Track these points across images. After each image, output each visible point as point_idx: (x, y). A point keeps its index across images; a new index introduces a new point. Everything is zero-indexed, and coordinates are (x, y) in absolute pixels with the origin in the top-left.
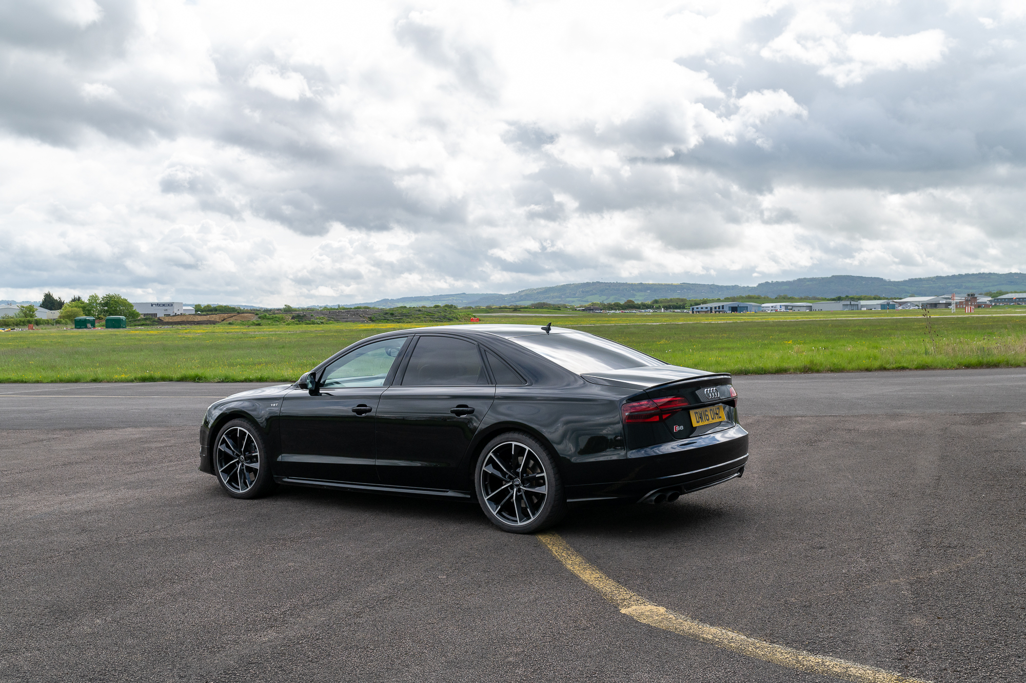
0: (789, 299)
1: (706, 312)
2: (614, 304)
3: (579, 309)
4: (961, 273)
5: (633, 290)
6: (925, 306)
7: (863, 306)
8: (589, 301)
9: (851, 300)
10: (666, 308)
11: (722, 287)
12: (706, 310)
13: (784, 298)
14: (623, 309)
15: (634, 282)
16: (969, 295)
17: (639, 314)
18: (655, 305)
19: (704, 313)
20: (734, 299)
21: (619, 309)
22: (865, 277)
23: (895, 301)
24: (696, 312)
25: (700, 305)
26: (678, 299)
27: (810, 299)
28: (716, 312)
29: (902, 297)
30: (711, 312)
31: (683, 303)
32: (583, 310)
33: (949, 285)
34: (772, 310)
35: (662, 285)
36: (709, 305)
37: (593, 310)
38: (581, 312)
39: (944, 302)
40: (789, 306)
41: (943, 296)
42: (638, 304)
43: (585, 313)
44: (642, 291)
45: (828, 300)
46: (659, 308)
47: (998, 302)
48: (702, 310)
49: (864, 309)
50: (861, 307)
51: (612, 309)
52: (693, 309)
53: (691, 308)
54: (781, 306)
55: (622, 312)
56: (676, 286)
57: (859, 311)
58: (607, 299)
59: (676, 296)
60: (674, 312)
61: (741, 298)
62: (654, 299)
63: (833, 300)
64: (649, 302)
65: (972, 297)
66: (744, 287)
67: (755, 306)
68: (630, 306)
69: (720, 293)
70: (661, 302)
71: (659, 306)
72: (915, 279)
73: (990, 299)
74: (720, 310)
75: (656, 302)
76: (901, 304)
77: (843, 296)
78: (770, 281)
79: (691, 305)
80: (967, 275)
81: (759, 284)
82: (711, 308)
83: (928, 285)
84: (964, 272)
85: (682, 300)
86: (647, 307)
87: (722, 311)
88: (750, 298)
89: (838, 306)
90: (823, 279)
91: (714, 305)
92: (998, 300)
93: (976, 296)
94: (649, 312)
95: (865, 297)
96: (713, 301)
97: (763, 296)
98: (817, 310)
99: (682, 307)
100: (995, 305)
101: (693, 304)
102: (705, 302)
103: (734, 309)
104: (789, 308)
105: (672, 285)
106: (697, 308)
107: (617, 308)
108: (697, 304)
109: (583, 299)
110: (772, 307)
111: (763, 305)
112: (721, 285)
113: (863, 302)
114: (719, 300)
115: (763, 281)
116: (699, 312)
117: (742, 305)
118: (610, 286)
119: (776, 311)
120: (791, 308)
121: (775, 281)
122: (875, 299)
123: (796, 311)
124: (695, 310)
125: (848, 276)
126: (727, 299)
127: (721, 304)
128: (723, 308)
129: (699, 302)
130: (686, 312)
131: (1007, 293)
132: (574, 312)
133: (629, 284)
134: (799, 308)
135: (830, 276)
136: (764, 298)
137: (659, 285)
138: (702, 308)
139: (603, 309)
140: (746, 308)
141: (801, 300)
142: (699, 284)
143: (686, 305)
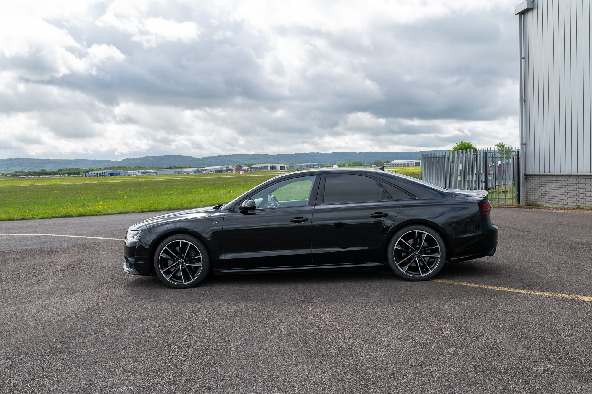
0: (143, 168)
1: (94, 176)
2: (33, 172)
3: (8, 175)
4: (231, 154)
5: (43, 163)
6: (217, 171)
7: (185, 172)
8: (12, 170)
9: (178, 169)
10: (69, 174)
11: (100, 161)
12: (94, 175)
13: (140, 168)
14: (39, 175)
15: (43, 158)
16: (238, 165)
17: (51, 178)
18: (61, 173)
19: (93, 177)
20: (110, 168)
21: (36, 175)
22: (182, 156)
23: (201, 168)
24: (88, 176)
25: (90, 172)
26: (74, 168)
27: (154, 168)
28: (100, 176)
29: (203, 167)
30: (97, 176)
31: (78, 171)
32: (12, 176)
33: (225, 160)
34: (134, 175)
35: (62, 160)
36: (96, 172)
37: (18, 176)
38: (10, 177)
39: (226, 169)
40: (143, 172)
41: (225, 166)
42: (49, 172)
43: (12, 178)
44: (49, 164)
45: (164, 169)
46: (63, 174)
47: (251, 169)
48: (92, 175)
49: (185, 173)
50: (184, 172)
51: (32, 175)
52: (86, 174)
53: (85, 174)
54: (139, 172)
55: (39, 177)
56: (71, 161)
57: (183, 174)
58: (25, 169)
59: (72, 166)
60: (73, 176)
61: (114, 168)
62: (59, 168)
63: (167, 168)
64: (55, 170)
65: (239, 167)
66: (114, 161)
67: (124, 172)
68: (43, 173)
69: (99, 165)
70: (64, 170)
71: (63, 173)
72: (208, 157)
73: (247, 167)
74: (103, 175)
75: (60, 170)
76: (204, 170)
77: (173, 166)
78: (129, 158)
79: (84, 172)
80: (234, 155)
81: (123, 160)
82: (97, 174)
83: (215, 160)
84: (232, 153)
85: (78, 169)
86: (55, 173)
87: (104, 176)
88: (120, 168)
89: (171, 172)
90: (159, 156)
91: (99, 172)
92: (251, 168)
93: (241, 166)
94: (57, 177)
95: (185, 166)
96: (97, 170)
97: (127, 167)
98: (160, 174)
99: (78, 173)
100: (250, 170)
101: (85, 172)
102: (93, 170)
103: (111, 174)
104: (144, 173)
105: (68, 160)
106: (89, 174)
107: (35, 174)
108: (87, 171)
109: (8, 169)
110: (134, 173)
111: (128, 172)
112: (100, 160)
113: (184, 170)
114: (100, 169)
115: (126, 158)
116: (89, 176)
117: (116, 171)
118: (26, 161)
119: (136, 175)
120: (145, 173)
121: (132, 158)
122: (190, 168)
123: (148, 175)
124: (87, 175)
125: (173, 155)
126: (106, 169)
127: (103, 171)
128: (105, 174)
129: (89, 170)
130: (81, 176)
131: (255, 164)
132: (5, 177)
133: (40, 159)
134: (150, 173)
135: (163, 155)
136: (128, 168)
137: (60, 160)
138: (92, 174)
139: (26, 176)
140: (118, 174)
141: (149, 168)
142: (86, 160)
143: (80, 172)
